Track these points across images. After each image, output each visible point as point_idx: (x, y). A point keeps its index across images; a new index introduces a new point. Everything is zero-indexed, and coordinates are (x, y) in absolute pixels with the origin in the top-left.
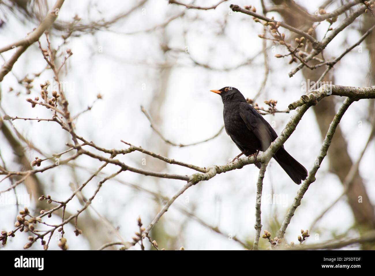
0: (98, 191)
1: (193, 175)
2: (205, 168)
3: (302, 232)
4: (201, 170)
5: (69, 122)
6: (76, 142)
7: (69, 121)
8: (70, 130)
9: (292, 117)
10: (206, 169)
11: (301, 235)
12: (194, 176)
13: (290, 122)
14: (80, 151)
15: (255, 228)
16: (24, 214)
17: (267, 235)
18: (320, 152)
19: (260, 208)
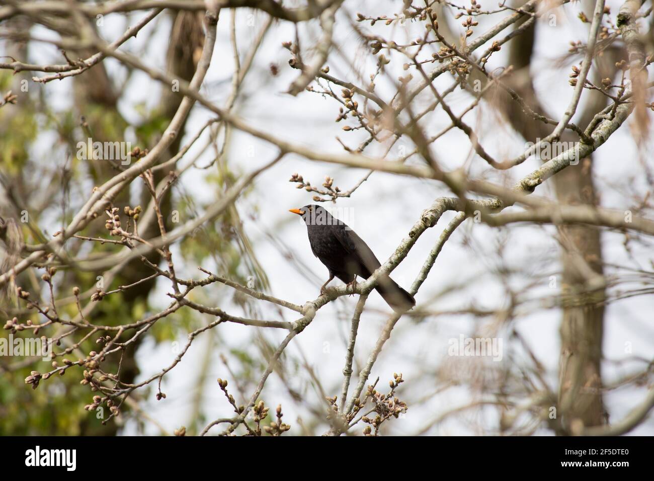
0: (189, 345)
1: (296, 322)
2: (302, 306)
3: (396, 377)
4: (297, 308)
5: (171, 265)
6: (177, 290)
7: (171, 263)
8: (172, 276)
9: (405, 241)
10: (304, 308)
11: (394, 381)
12: (298, 323)
13: (402, 247)
14: (182, 302)
15: (345, 374)
16: (94, 369)
17: (371, 392)
18: (419, 274)
19: (353, 351)
